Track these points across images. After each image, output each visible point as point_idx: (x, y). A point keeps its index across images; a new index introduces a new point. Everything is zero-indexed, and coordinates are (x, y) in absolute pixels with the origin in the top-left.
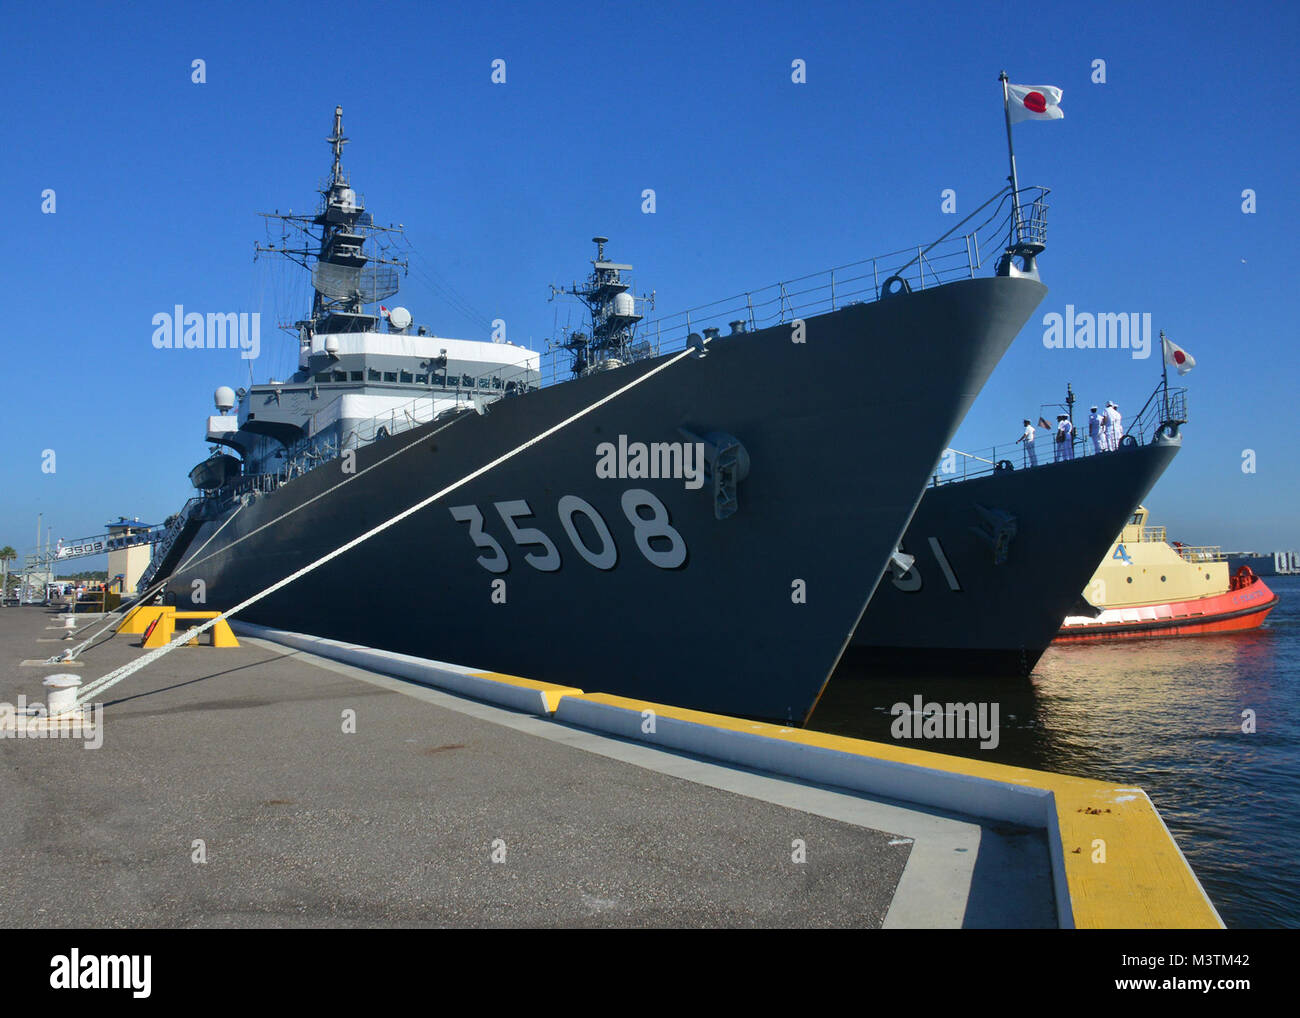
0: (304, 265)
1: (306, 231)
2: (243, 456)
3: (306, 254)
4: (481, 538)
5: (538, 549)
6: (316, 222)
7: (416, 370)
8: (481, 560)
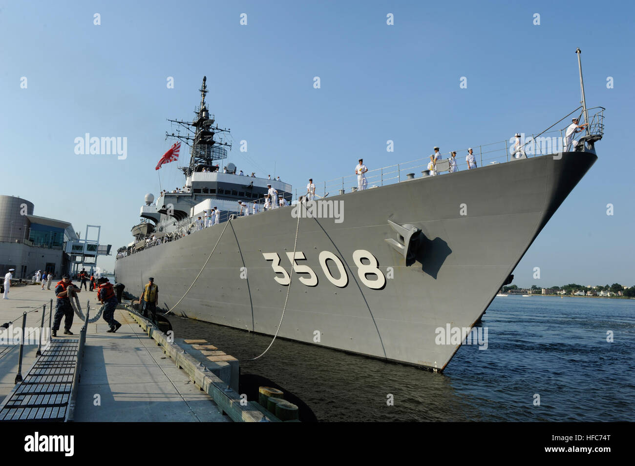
0: (187, 143)
1: (188, 129)
2: (156, 224)
3: (188, 139)
4: (276, 268)
5: (306, 274)
6: (193, 125)
7: (239, 190)
8: (276, 278)
